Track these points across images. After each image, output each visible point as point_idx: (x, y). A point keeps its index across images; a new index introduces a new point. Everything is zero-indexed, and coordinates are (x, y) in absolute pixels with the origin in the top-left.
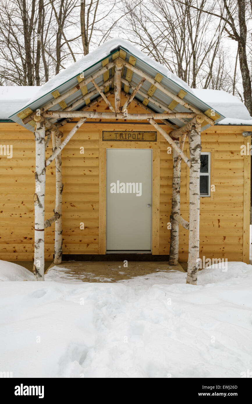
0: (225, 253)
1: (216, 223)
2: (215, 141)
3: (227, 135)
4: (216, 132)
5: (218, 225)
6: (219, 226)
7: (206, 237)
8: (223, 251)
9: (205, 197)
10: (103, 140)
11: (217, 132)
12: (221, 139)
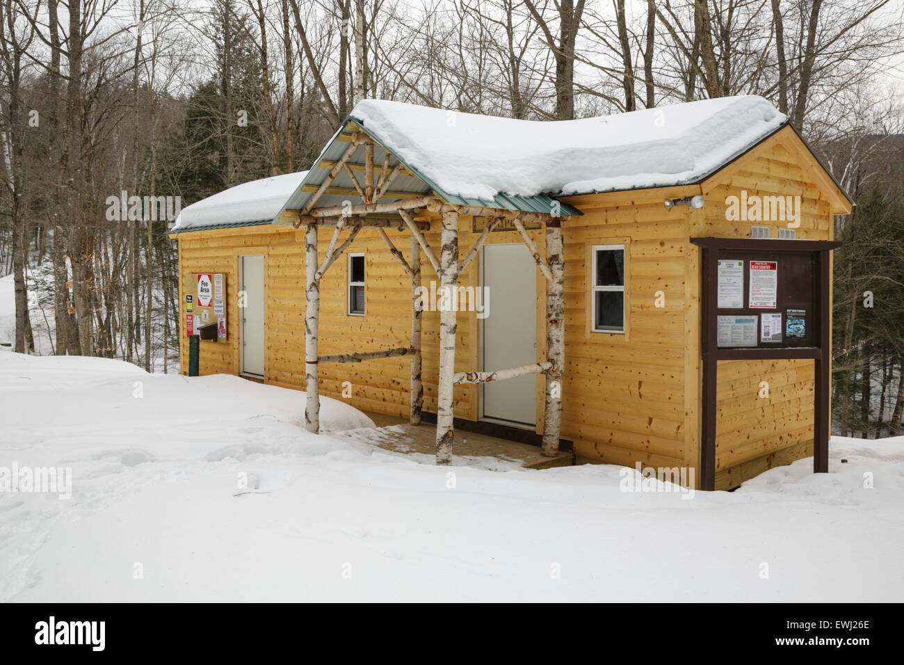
0: (651, 453)
1: (635, 388)
2: (632, 221)
3: (651, 207)
4: (633, 203)
5: (638, 393)
6: (641, 396)
7: (619, 414)
8: (647, 447)
9: (614, 334)
10: (475, 231)
11: (636, 203)
12: (644, 216)
